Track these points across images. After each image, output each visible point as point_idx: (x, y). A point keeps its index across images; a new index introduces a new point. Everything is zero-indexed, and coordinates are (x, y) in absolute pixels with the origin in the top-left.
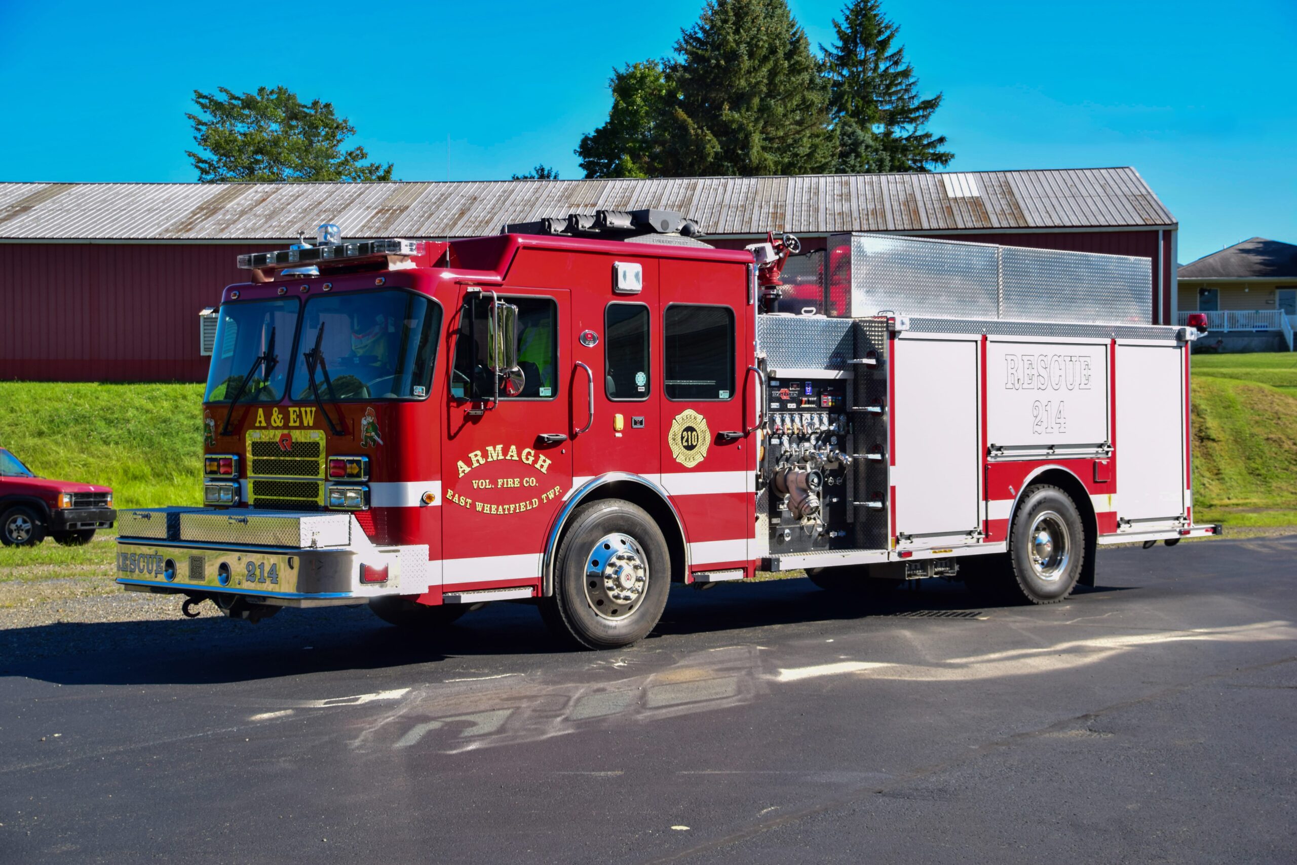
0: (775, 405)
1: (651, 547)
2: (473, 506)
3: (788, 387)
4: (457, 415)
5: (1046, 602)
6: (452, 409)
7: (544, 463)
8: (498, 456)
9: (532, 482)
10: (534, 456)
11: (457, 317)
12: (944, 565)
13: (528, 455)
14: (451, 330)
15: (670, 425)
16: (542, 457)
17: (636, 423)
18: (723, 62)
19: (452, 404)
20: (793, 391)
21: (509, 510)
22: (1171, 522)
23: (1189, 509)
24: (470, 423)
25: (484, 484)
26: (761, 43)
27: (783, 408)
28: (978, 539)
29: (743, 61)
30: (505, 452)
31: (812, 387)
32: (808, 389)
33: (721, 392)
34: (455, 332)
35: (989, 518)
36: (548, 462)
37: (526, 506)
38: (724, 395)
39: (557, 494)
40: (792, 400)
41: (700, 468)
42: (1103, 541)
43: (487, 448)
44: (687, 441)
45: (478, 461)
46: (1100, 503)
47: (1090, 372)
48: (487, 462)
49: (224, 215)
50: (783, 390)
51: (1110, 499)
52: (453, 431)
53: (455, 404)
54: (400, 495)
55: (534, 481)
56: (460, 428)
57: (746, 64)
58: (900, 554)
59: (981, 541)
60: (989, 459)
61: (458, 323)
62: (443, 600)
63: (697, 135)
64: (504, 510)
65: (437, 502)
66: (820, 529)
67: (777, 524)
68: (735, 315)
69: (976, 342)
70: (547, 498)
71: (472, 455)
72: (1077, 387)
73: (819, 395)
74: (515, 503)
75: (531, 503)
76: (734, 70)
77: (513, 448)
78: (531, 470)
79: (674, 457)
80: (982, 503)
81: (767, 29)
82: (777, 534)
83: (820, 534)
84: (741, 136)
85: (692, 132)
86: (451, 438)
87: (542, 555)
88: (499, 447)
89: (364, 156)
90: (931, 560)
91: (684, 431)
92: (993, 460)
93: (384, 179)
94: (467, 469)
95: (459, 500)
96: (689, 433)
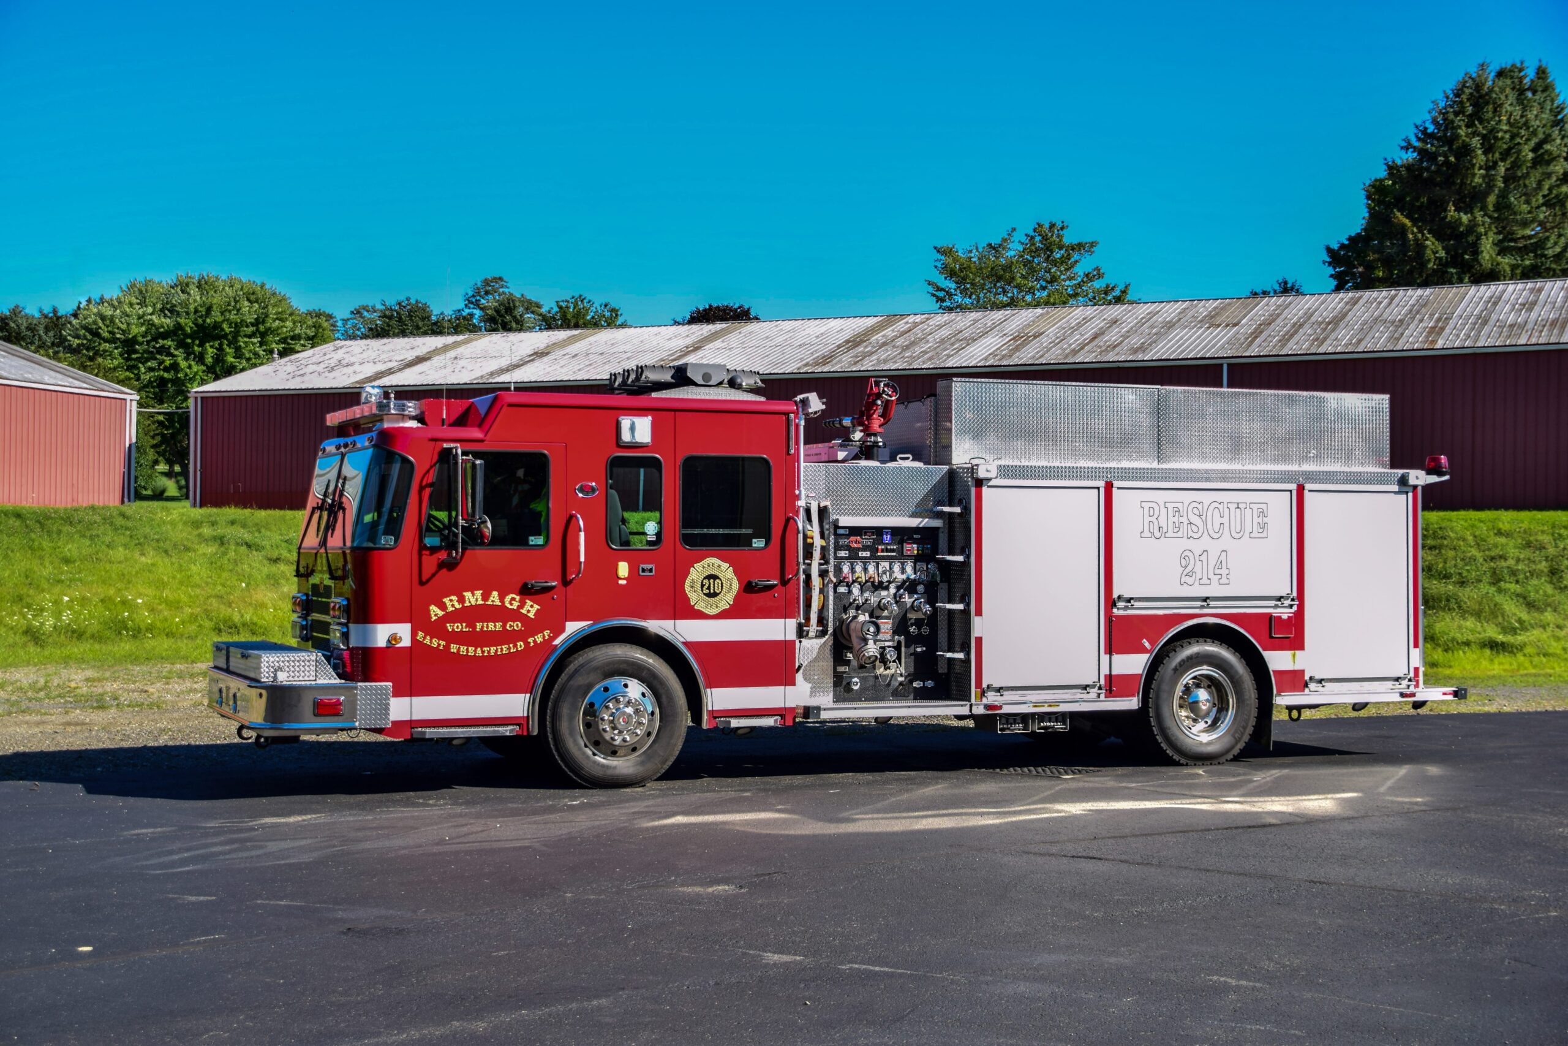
0: (842, 554)
1: (661, 691)
2: (447, 647)
3: (861, 536)
4: (430, 563)
5: (1200, 763)
6: (424, 558)
7: (531, 609)
8: (477, 600)
9: (517, 626)
10: (520, 602)
11: (431, 472)
12: (1054, 719)
13: (512, 601)
14: (424, 483)
15: (688, 573)
16: (529, 603)
17: (644, 570)
18: (1452, 159)
19: (424, 552)
20: (868, 540)
21: (489, 652)
22: (1389, 684)
23: (1416, 670)
24: (444, 570)
25: (458, 627)
26: (1500, 135)
27: (853, 556)
28: (1099, 695)
29: (1476, 156)
30: (485, 597)
31: (892, 535)
32: (887, 538)
33: (754, 540)
34: (431, 485)
35: (1113, 673)
36: (536, 607)
37: (509, 648)
38: (758, 543)
39: (547, 637)
40: (865, 548)
41: (724, 615)
42: (1283, 700)
43: (465, 594)
44: (709, 588)
45: (453, 606)
46: (1278, 660)
47: (1265, 520)
48: (463, 606)
49: (866, 347)
50: (853, 538)
51: (1294, 656)
52: (425, 577)
53: (428, 552)
54: (365, 635)
55: (520, 625)
56: (433, 575)
57: (1480, 158)
58: (988, 707)
59: (1102, 697)
60: (1115, 610)
61: (432, 477)
62: (412, 734)
63: (1416, 240)
64: (483, 652)
65: (406, 642)
66: (901, 679)
67: (845, 672)
68: (771, 464)
69: (1098, 488)
70: (535, 641)
71: (446, 600)
72: (1247, 534)
73: (901, 543)
74: (496, 645)
75: (515, 646)
76: (1464, 166)
77: (495, 594)
78: (516, 615)
79: (692, 604)
80: (1105, 658)
81: (1509, 119)
82: (844, 683)
83: (901, 684)
84: (1471, 239)
85: (1411, 236)
86: (422, 583)
87: (528, 695)
88: (478, 593)
89: (1100, 276)
90: (1033, 715)
91: (705, 578)
92: (1121, 613)
93: (1118, 300)
94: (441, 613)
95: (431, 642)
96: (711, 581)
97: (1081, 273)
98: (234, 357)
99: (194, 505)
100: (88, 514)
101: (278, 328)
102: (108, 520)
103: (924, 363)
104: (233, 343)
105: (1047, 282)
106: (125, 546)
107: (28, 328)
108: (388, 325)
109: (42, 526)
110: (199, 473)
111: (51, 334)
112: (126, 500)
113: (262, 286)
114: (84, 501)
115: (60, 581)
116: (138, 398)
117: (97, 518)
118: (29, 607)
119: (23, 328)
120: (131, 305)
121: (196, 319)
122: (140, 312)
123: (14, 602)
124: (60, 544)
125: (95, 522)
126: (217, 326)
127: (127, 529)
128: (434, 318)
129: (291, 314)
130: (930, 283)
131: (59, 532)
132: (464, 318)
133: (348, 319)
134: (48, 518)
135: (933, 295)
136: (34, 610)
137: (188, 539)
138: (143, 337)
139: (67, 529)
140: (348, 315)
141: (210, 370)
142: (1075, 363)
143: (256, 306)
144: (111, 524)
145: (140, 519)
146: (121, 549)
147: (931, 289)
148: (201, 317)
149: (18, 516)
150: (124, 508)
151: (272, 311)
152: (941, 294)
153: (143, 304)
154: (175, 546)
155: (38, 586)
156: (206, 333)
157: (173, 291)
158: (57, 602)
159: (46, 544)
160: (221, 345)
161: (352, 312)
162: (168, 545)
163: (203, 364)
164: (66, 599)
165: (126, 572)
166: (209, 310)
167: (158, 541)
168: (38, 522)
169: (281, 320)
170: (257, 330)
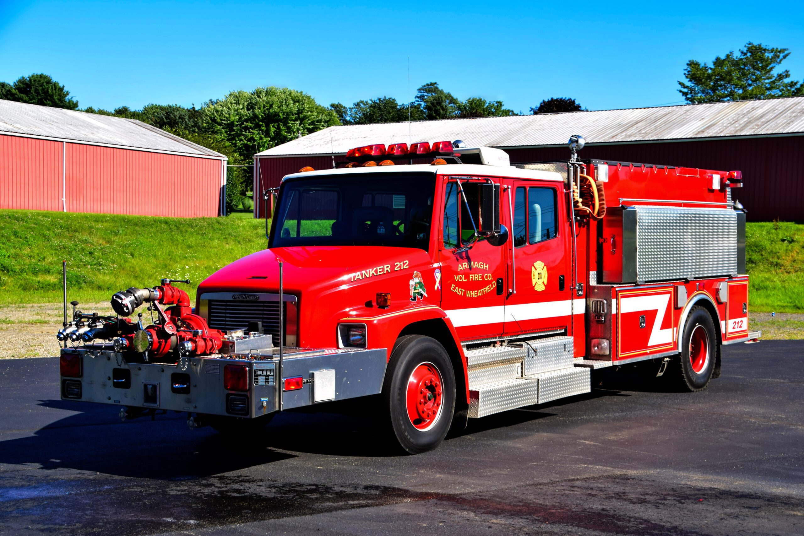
89: (787, 76)
97: (776, 75)
98: (286, 132)
99: (256, 217)
100: (201, 222)
101: (310, 116)
102: (211, 225)
103: (652, 136)
104: (285, 124)
105: (753, 81)
106: (219, 239)
107: (180, 118)
108: (373, 112)
109: (178, 228)
110: (258, 200)
111: (191, 120)
112: (221, 214)
113: (301, 93)
114: (200, 215)
115: (185, 258)
116: (227, 159)
117: (205, 224)
118: (169, 271)
119: (177, 117)
120: (231, 103)
121: (265, 111)
122: (236, 108)
123: (163, 268)
124: (186, 238)
125: (204, 226)
126: (276, 114)
127: (220, 230)
128: (398, 107)
129: (316, 109)
130: (680, 83)
131: (186, 231)
132: (415, 107)
133: (353, 108)
134: (181, 224)
135: (681, 91)
136: (172, 272)
137: (251, 236)
138: (237, 122)
139: (190, 230)
140: (352, 106)
141: (273, 139)
142: (741, 136)
143: (297, 104)
144: (212, 227)
145: (227, 225)
146: (216, 241)
147: (679, 87)
148: (267, 109)
149: (166, 223)
150: (219, 218)
151: (306, 106)
152: (685, 90)
153: (238, 103)
154: (244, 239)
155: (175, 260)
156: (271, 118)
157: (253, 96)
158: (183, 268)
159: (180, 238)
160: (278, 126)
161: (354, 104)
162: (240, 239)
163: (270, 137)
164: (187, 267)
165: (218, 253)
166: (271, 106)
167: (235, 236)
168: (176, 226)
169: (311, 112)
170: (299, 117)
